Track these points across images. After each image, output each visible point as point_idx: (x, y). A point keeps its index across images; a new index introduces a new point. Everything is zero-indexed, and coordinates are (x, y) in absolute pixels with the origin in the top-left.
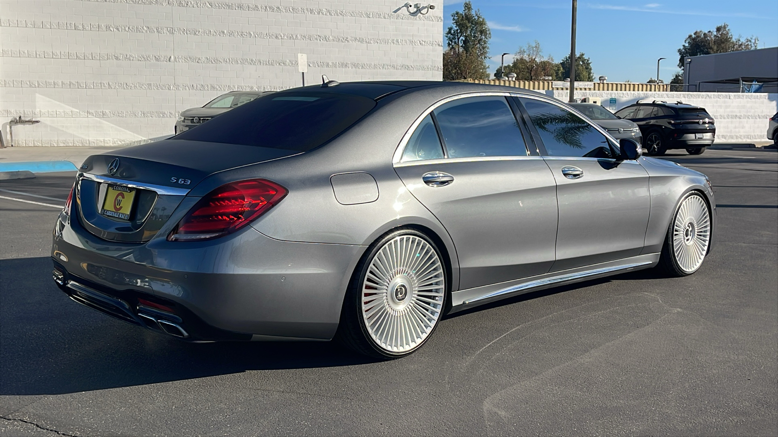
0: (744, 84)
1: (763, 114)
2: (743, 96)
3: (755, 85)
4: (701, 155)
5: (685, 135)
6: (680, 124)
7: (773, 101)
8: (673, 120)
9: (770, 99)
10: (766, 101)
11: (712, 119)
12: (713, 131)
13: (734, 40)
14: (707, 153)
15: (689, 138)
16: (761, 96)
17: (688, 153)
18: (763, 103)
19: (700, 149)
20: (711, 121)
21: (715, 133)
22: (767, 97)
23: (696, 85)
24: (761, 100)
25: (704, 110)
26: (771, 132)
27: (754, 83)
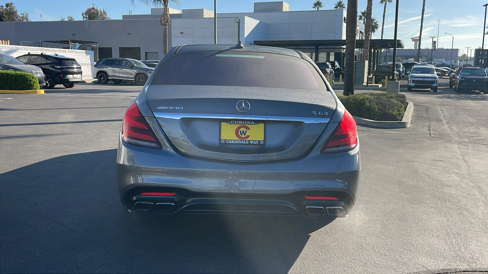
0: (72, 44)
1: (84, 63)
2: (72, 51)
3: (78, 45)
4: (73, 88)
5: (67, 75)
6: (64, 68)
7: (88, 55)
8: (59, 66)
9: (87, 54)
10: (84, 55)
11: (80, 65)
12: (81, 73)
13: (19, 14)
14: (76, 87)
15: (70, 78)
16: (82, 52)
17: (65, 87)
18: (83, 56)
19: (73, 84)
20: (79, 67)
21: (82, 74)
22: (85, 53)
23: (39, 43)
24: (82, 54)
25: (74, 60)
26: (96, 74)
27: (77, 44)
